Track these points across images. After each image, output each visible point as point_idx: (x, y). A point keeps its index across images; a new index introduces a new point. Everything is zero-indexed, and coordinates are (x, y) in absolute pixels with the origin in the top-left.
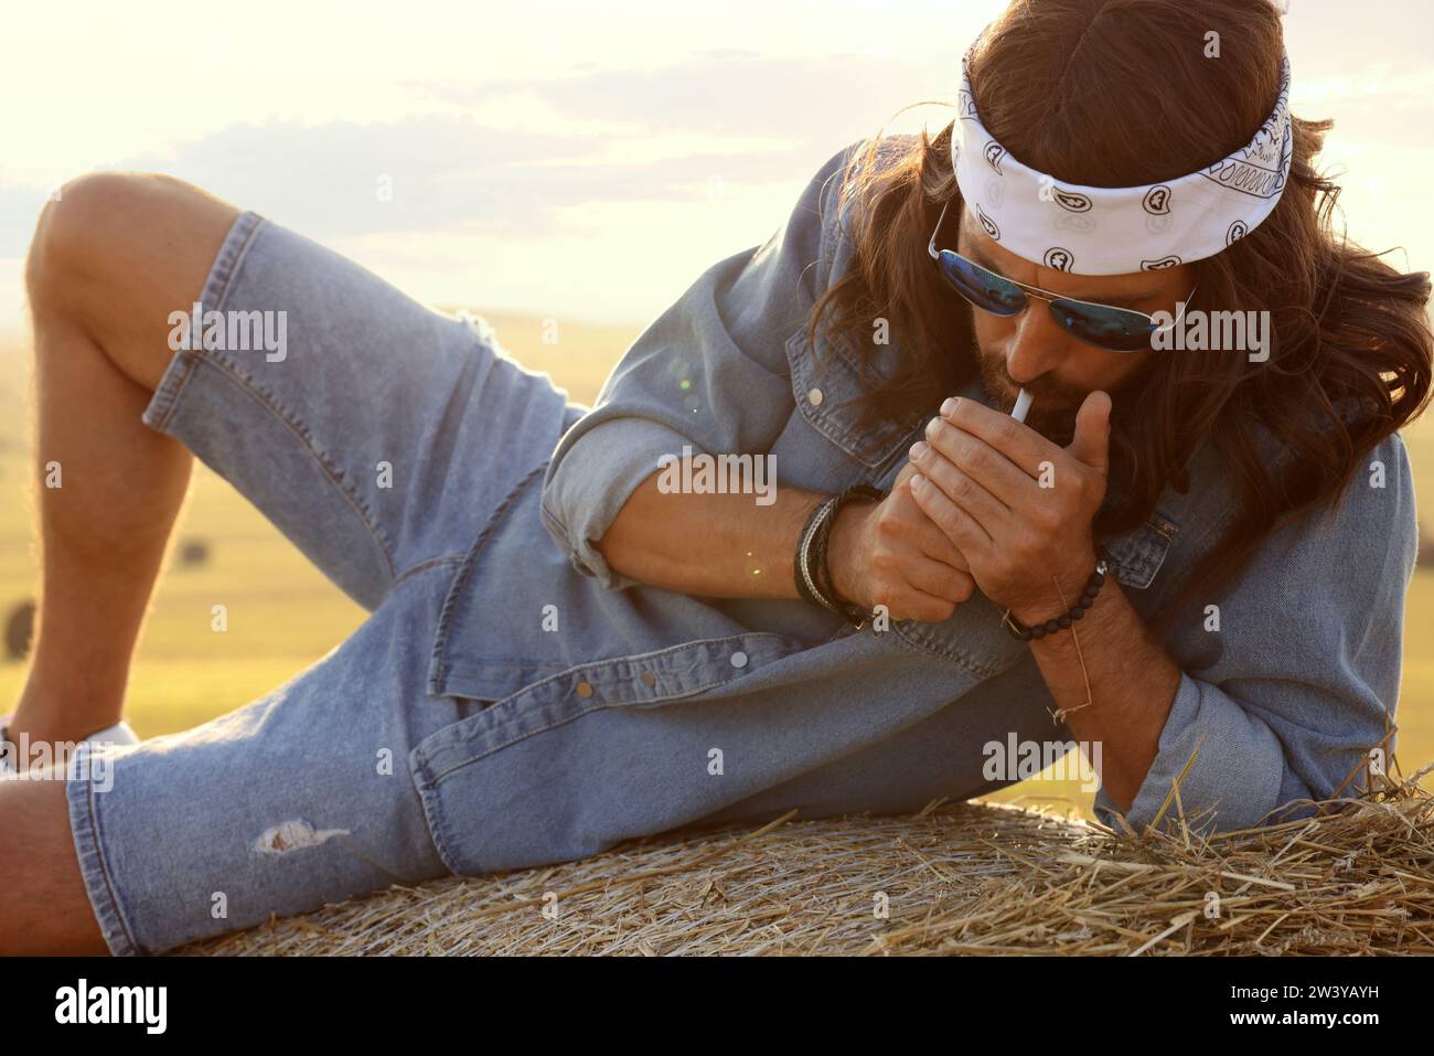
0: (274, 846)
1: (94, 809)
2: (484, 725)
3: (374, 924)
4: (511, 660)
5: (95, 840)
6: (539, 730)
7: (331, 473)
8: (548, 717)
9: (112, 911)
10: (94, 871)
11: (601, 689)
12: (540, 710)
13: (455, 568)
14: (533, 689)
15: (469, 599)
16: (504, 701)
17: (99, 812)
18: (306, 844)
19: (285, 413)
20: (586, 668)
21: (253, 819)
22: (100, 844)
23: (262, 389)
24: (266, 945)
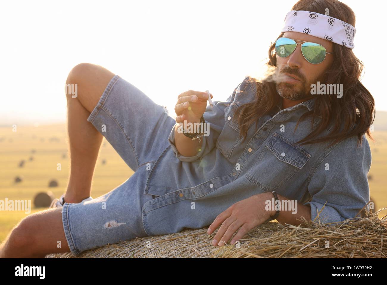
0: (108, 226)
1: (67, 216)
2: (157, 201)
3: (132, 246)
4: (164, 187)
5: (68, 223)
6: (170, 204)
7: (127, 138)
8: (172, 200)
9: (71, 240)
10: (67, 230)
11: (185, 195)
12: (171, 199)
13: (153, 164)
14: (169, 194)
15: (155, 172)
16: (162, 196)
17: (69, 217)
18: (116, 226)
19: (119, 123)
20: (182, 190)
21: (104, 220)
22: (69, 224)
23: (114, 117)
24: (107, 251)
